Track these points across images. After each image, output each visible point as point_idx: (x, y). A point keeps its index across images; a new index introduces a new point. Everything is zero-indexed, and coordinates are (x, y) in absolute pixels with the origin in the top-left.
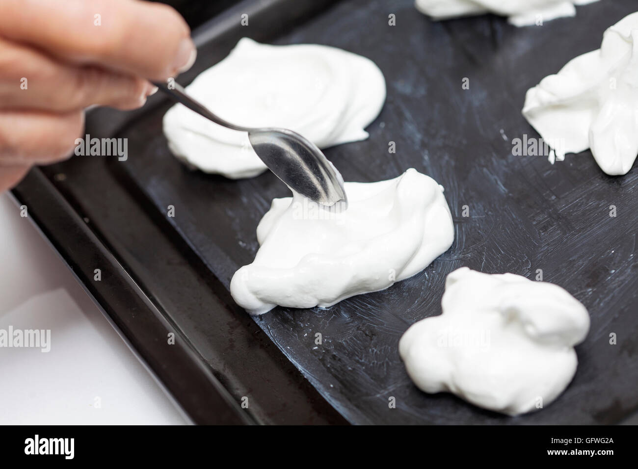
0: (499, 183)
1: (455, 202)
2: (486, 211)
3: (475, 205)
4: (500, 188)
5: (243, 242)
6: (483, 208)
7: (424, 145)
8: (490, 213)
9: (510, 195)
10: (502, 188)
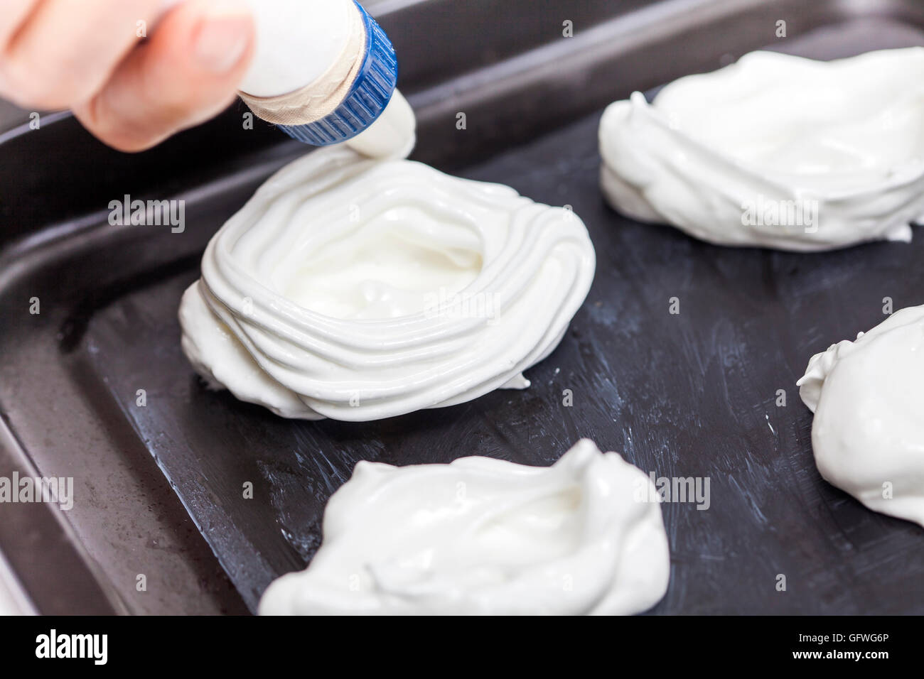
0: (754, 505)
1: (672, 525)
2: (727, 550)
3: (708, 536)
4: (756, 515)
5: (288, 532)
6: (721, 545)
7: (627, 417)
8: (733, 554)
9: (773, 529)
10: (759, 515)
